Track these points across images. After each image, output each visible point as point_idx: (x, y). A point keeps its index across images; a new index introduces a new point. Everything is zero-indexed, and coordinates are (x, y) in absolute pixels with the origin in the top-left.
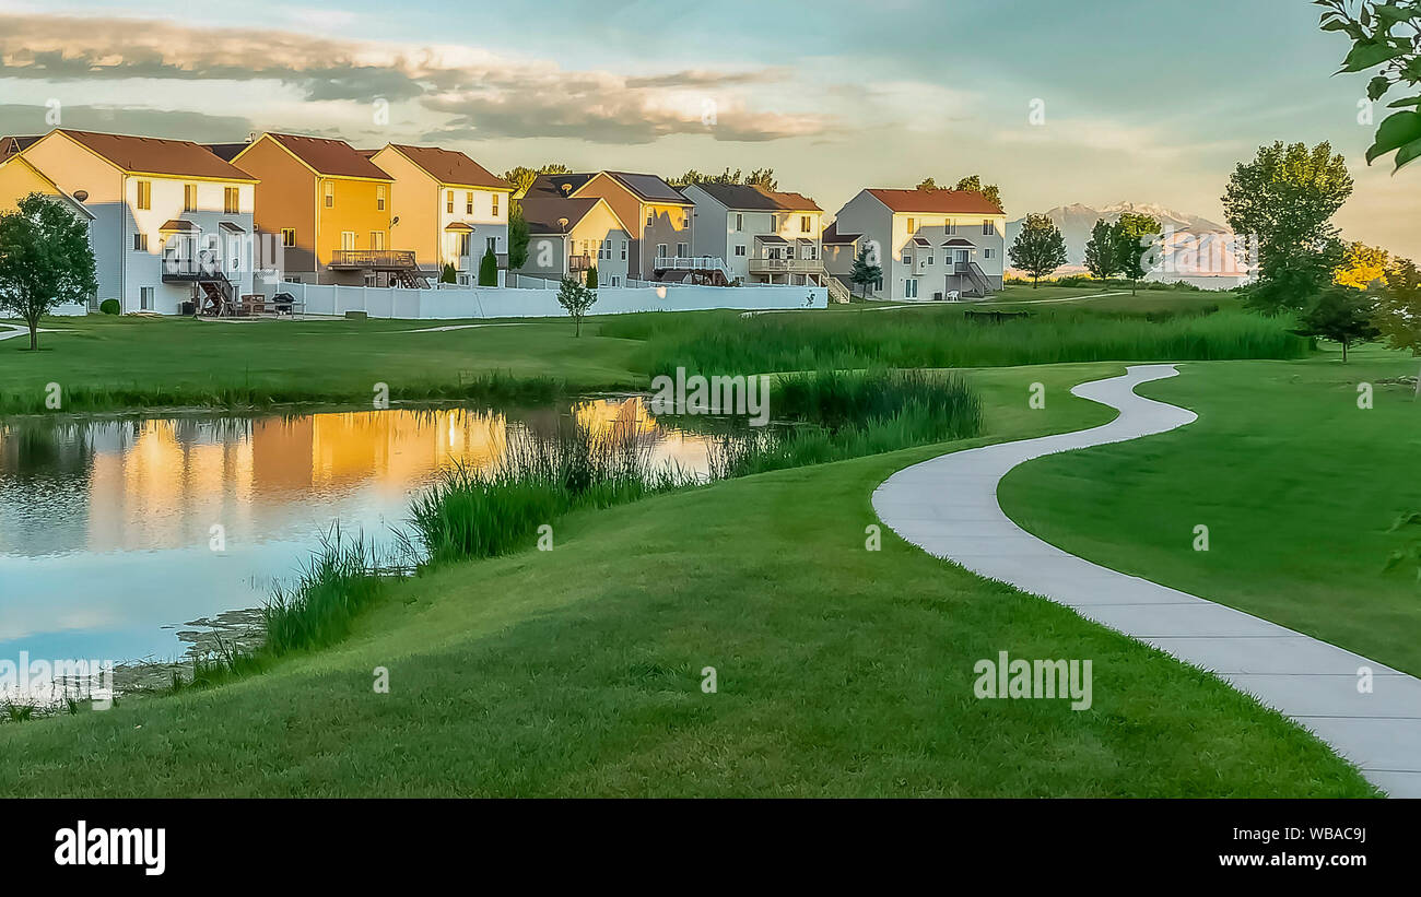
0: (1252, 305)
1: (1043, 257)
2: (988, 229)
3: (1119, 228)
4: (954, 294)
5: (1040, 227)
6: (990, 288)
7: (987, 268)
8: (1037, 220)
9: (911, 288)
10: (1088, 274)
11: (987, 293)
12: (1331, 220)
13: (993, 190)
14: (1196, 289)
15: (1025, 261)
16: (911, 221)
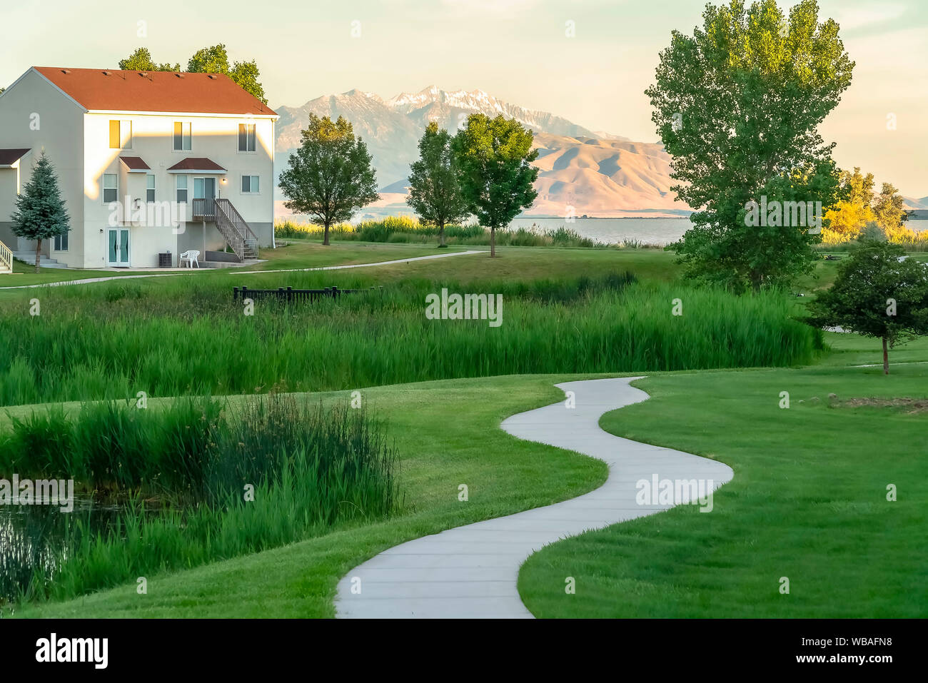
0: (701, 271)
1: (336, 189)
2: (246, 142)
3: (465, 141)
4: (193, 255)
5: (332, 137)
6: (253, 243)
7: (249, 210)
8: (327, 124)
9: (119, 243)
10: (412, 219)
11: (249, 254)
12: (820, 128)
13: (249, 70)
14: (587, 244)
15: (308, 196)
16: (115, 125)
